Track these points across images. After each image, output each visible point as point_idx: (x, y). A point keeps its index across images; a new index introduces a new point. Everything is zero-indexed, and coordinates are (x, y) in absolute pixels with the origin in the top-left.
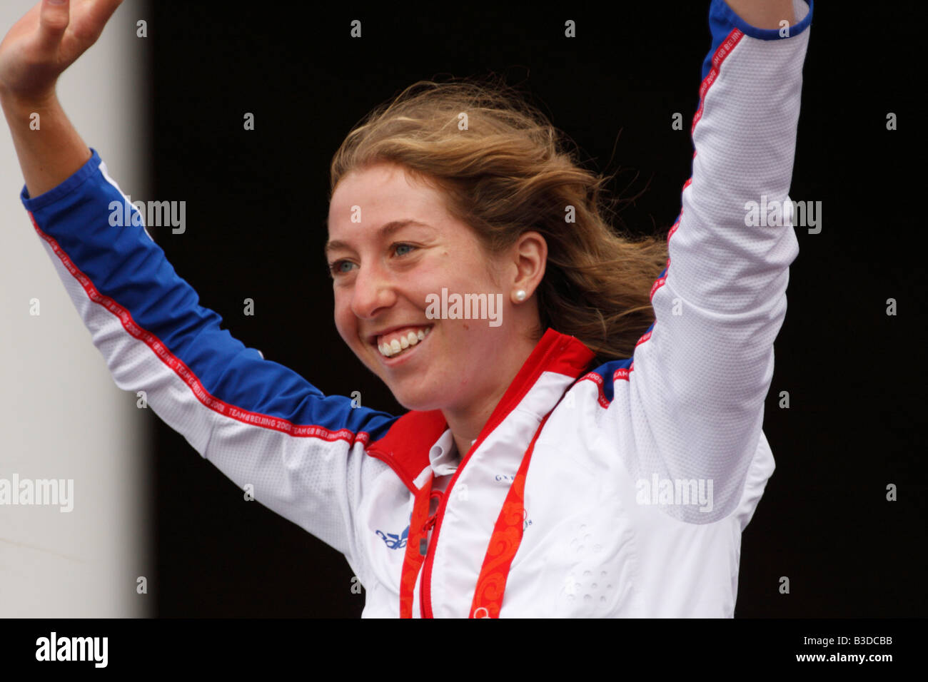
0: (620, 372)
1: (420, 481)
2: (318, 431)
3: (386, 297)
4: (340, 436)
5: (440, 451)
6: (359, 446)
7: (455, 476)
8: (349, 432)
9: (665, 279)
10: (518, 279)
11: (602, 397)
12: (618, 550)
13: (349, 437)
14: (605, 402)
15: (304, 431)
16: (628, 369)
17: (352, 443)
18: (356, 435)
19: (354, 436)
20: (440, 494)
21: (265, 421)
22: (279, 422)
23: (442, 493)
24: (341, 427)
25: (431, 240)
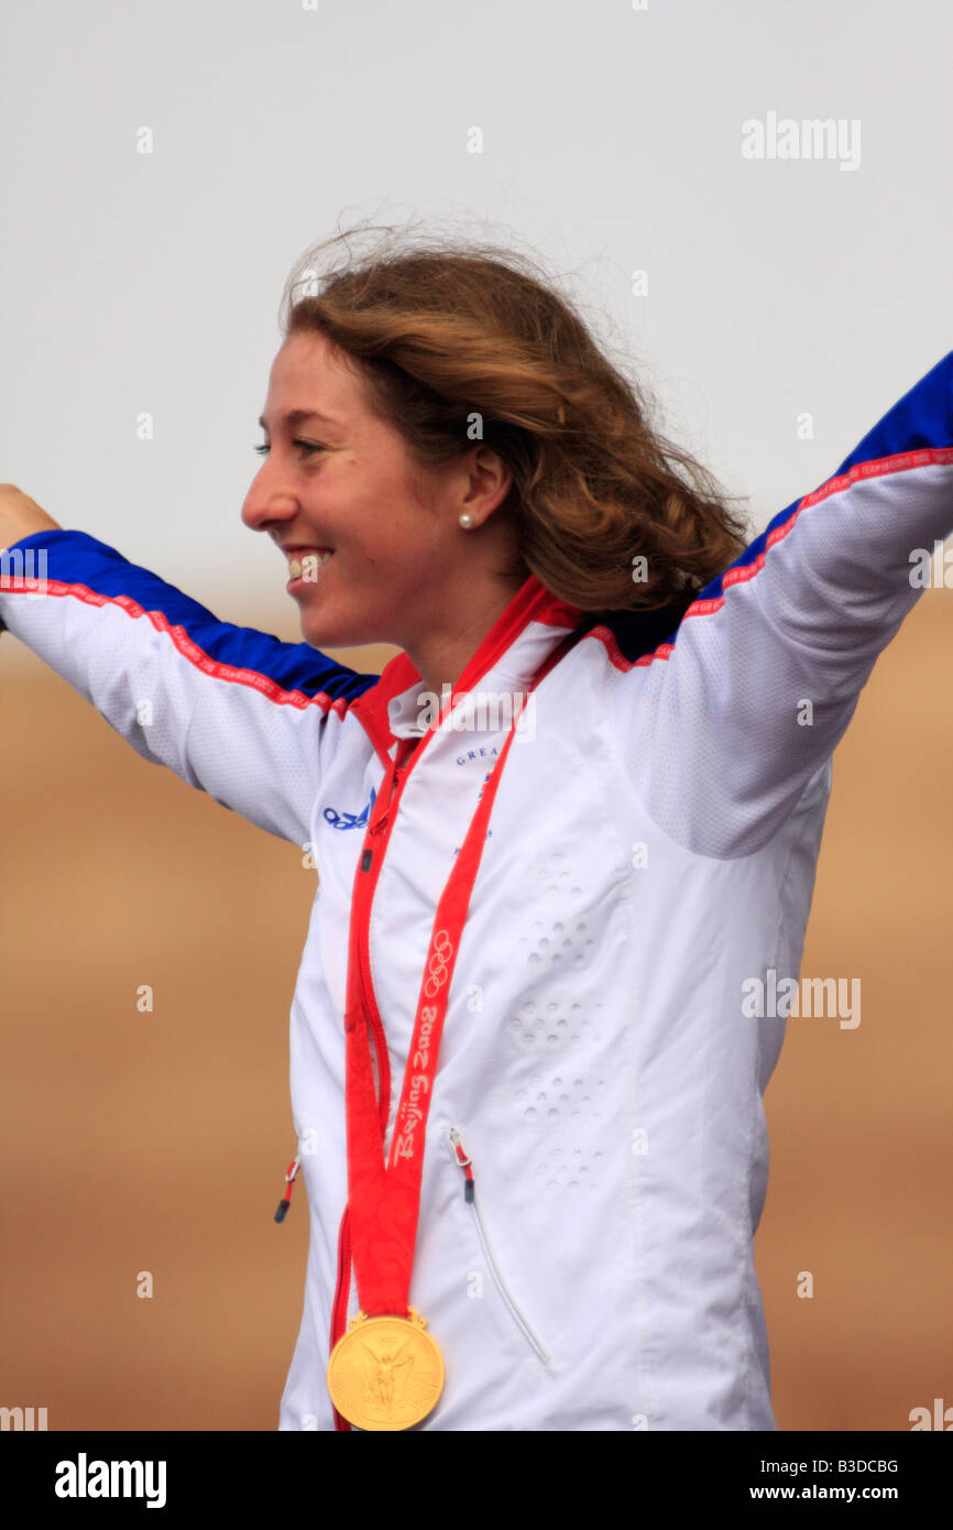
3: (282, 506)
10: (468, 499)
12: (605, 894)
25: (337, 441)
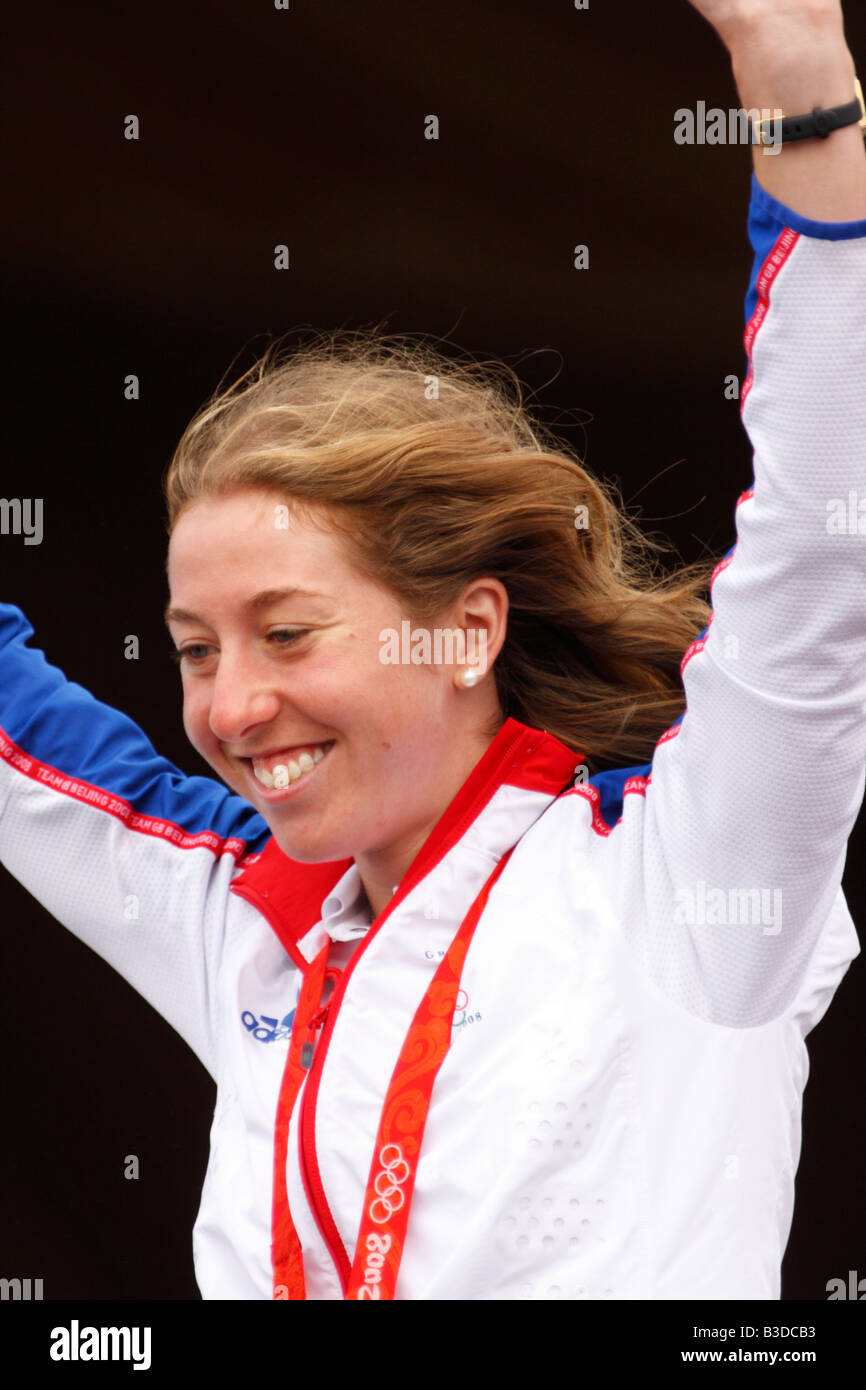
0: (634, 783)
1: (309, 946)
2: (169, 830)
3: (263, 706)
4: (201, 841)
5: (339, 905)
6: (228, 859)
7: (364, 943)
8: (215, 836)
9: (704, 642)
11: (598, 820)
12: (605, 1069)
13: (215, 843)
14: (603, 829)
15: (148, 824)
16: (646, 779)
17: (219, 852)
18: (224, 842)
19: (223, 842)
20: (338, 972)
21: (93, 795)
22: (114, 801)
23: (340, 971)
24: (204, 828)
